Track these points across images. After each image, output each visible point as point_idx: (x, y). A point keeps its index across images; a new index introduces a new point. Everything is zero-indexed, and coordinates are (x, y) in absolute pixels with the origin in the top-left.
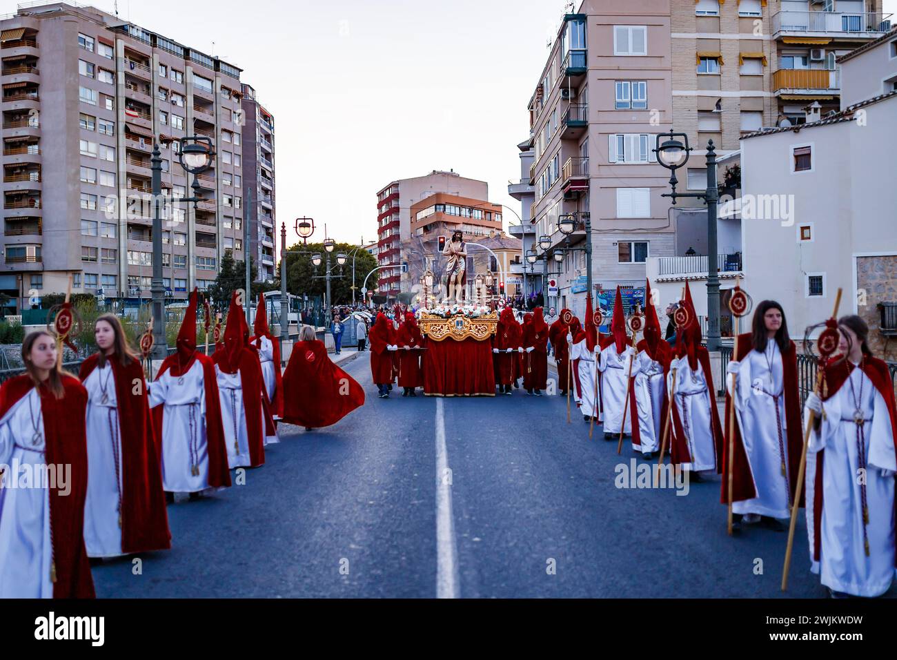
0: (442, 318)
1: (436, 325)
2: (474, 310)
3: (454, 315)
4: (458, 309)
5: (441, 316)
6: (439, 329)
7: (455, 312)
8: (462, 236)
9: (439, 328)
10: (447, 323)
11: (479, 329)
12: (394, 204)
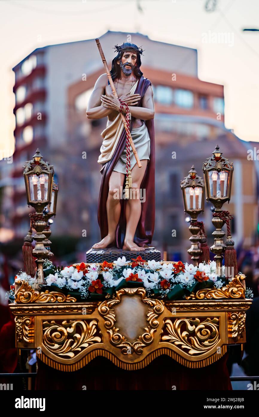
0: (79, 299)
1: (59, 322)
2: (175, 275)
3: (114, 289)
4: (127, 273)
5: (76, 293)
6: (70, 336)
7: (117, 283)
8: (139, 63)
9: (71, 330)
10: (95, 315)
11: (193, 334)
12: (37, 85)
